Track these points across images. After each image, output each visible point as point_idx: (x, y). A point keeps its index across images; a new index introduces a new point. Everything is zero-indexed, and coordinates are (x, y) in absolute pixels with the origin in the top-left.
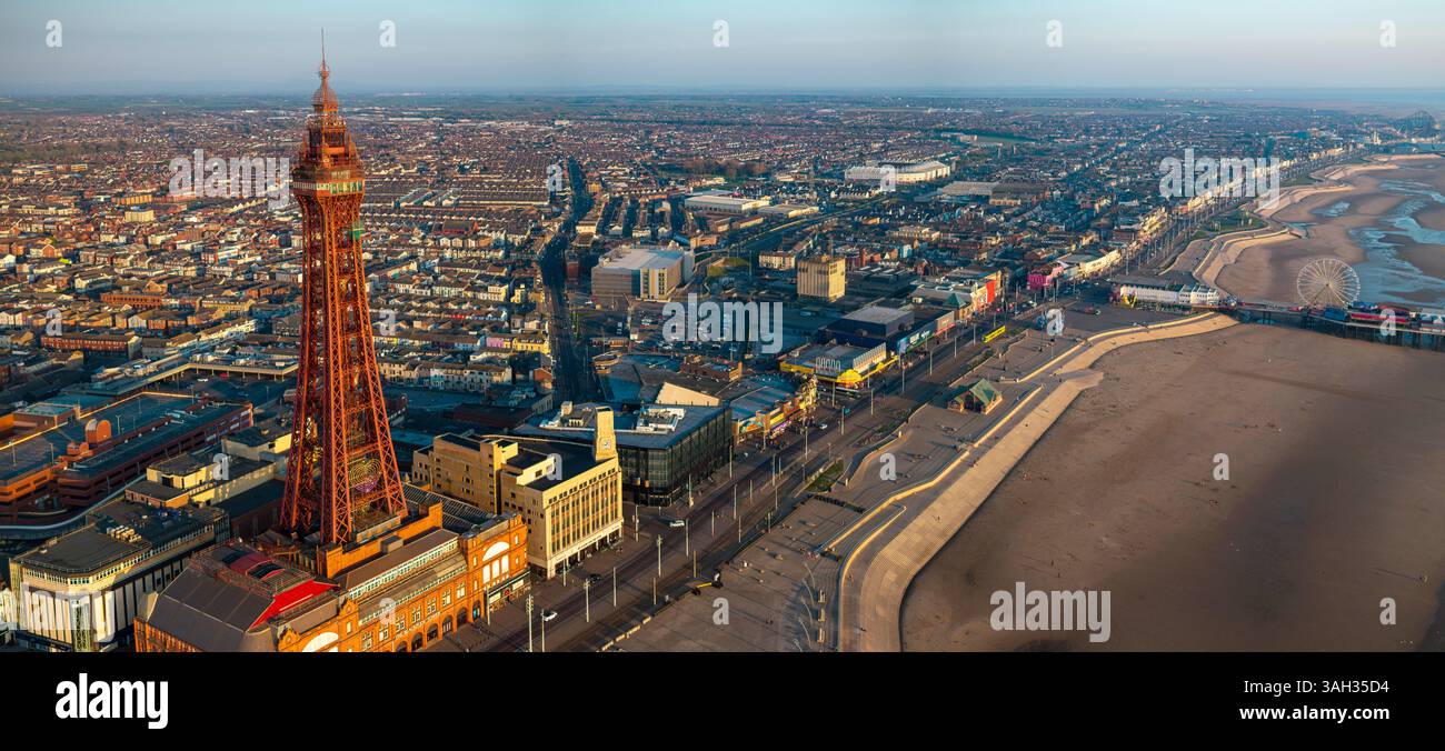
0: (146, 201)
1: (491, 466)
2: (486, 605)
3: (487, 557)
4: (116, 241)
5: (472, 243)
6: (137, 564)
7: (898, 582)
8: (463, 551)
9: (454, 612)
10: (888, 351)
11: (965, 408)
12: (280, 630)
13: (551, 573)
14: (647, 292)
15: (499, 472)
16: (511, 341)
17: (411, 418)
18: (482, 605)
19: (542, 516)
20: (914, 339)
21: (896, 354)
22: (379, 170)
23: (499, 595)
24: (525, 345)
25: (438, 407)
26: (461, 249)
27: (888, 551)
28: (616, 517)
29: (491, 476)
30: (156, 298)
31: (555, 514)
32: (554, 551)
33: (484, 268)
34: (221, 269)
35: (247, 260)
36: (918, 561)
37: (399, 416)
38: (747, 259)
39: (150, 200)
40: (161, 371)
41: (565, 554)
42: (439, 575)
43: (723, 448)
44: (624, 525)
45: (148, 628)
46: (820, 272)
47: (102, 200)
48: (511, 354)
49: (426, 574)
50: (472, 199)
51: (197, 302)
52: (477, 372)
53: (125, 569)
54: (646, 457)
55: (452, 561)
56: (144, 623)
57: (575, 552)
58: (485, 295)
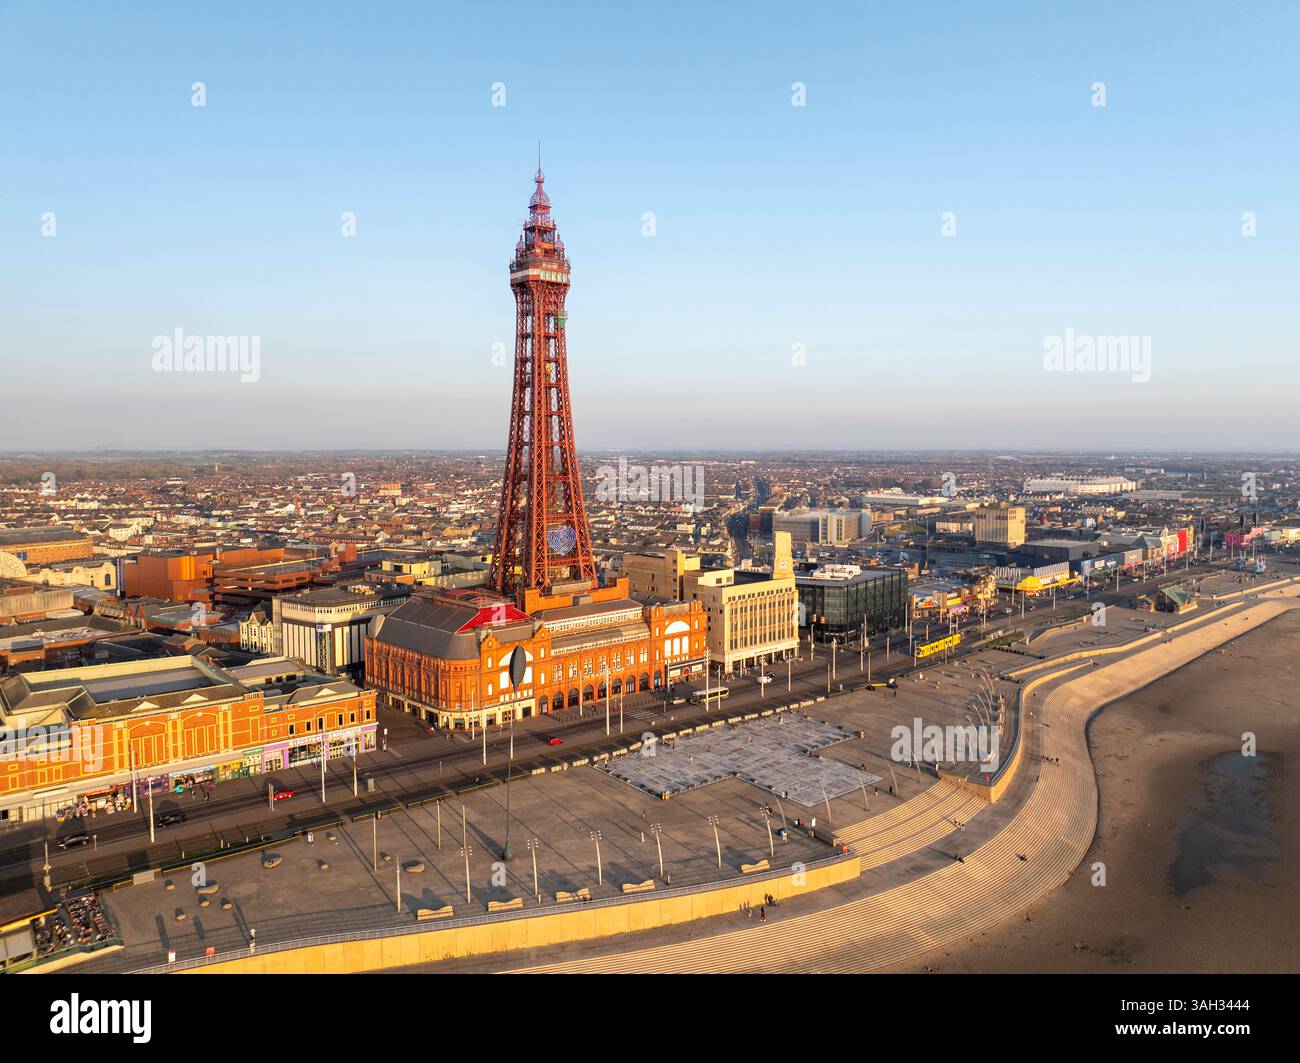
1: (675, 571)
2: (666, 677)
3: (669, 633)
4: (371, 503)
5: (664, 509)
7: (1085, 705)
8: (647, 620)
9: (638, 673)
10: (1071, 571)
11: (1156, 609)
12: (483, 634)
13: (729, 669)
14: (825, 538)
15: (681, 578)
18: (663, 675)
19: (721, 612)
20: (1099, 564)
21: (1080, 574)
23: (679, 671)
27: (1072, 685)
28: (792, 635)
29: (675, 580)
30: (399, 524)
31: (734, 612)
32: (731, 648)
33: (674, 519)
34: (452, 515)
35: (473, 511)
36: (1106, 696)
38: (924, 526)
41: (743, 654)
42: (624, 634)
43: (898, 610)
44: (800, 644)
45: (376, 643)
46: (999, 518)
47: (363, 486)
49: (612, 631)
53: (360, 610)
54: (822, 595)
55: (637, 626)
56: (372, 639)
57: (752, 655)
58: (675, 531)
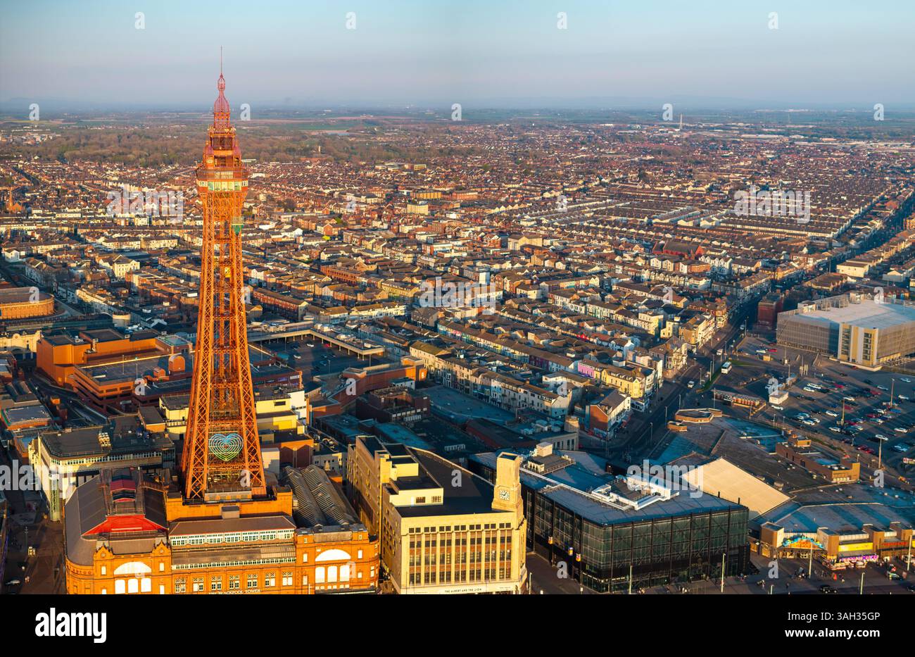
0: (436, 197)
1: (379, 477)
3: (319, 559)
5: (684, 269)
6: (96, 463)
8: (295, 544)
15: (383, 486)
16: (601, 372)
17: (430, 418)
19: (400, 542)
22: (663, 186)
24: (615, 379)
26: (660, 272)
28: (508, 576)
29: (379, 487)
30: (353, 275)
34: (427, 259)
35: (455, 254)
37: (416, 414)
39: (439, 197)
40: (287, 331)
41: (428, 591)
42: (263, 556)
47: (405, 194)
48: (587, 383)
49: (251, 550)
51: (379, 283)
52: (530, 393)
53: (88, 463)
54: (580, 527)
55: (283, 549)
58: (635, 321)
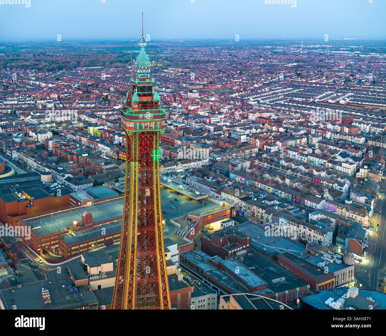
0: (200, 88)
4: (178, 106)
5: (346, 130)
16: (342, 209)
17: (251, 252)
22: (311, 80)
24: (351, 214)
25: (274, 247)
33: (346, 148)
34: (209, 127)
37: (243, 249)
50: (358, 101)
52: (307, 228)
